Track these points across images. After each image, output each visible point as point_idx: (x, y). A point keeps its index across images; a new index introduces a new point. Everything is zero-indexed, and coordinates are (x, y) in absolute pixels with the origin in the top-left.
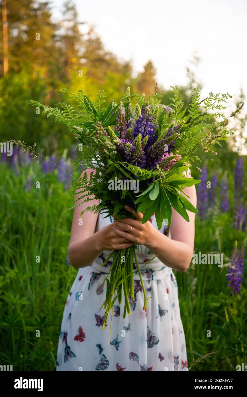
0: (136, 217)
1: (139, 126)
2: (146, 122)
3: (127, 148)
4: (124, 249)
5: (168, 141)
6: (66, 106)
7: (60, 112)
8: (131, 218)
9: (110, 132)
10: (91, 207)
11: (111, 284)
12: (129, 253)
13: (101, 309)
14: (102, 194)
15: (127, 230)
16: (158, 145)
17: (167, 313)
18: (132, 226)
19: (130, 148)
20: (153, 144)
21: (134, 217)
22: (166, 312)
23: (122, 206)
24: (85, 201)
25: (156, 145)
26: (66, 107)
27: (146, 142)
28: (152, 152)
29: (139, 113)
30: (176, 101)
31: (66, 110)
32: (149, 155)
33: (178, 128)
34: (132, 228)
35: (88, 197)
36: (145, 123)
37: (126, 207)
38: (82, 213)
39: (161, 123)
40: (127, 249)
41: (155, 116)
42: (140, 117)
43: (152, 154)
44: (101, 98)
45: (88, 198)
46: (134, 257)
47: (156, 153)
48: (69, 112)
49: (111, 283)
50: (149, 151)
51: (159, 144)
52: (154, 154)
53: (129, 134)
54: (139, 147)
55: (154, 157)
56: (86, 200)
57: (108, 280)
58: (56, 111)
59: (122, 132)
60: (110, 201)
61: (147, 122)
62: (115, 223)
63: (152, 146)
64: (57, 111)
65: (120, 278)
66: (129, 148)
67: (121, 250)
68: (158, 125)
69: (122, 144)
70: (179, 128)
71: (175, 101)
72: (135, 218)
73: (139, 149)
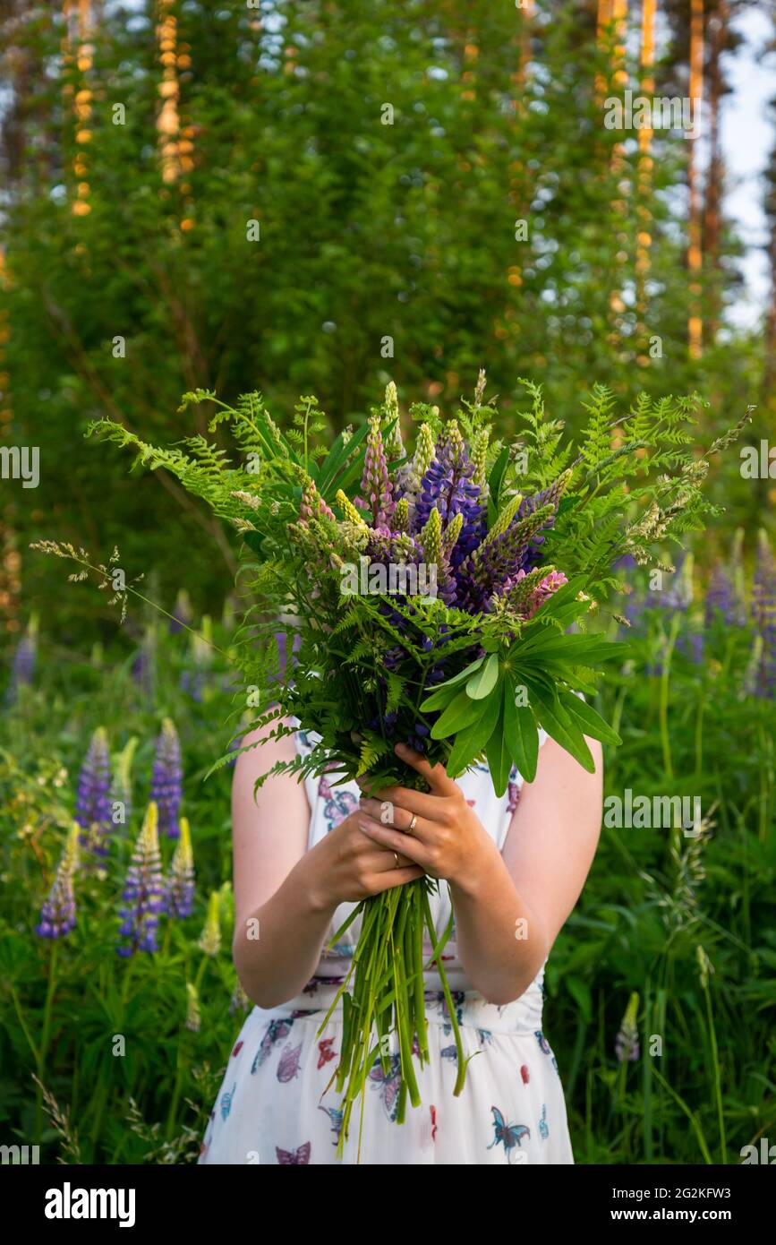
0: (431, 785)
1: (432, 493)
2: (454, 479)
3: (399, 551)
4: (397, 887)
5: (524, 531)
6: (205, 448)
7: (189, 462)
8: (413, 788)
9: (345, 510)
10: (288, 764)
11: (358, 1009)
12: (409, 904)
13: (324, 1093)
14: (324, 713)
15: (403, 825)
16: (491, 548)
17: (526, 1136)
18: (415, 814)
19: (409, 553)
20: (476, 547)
21: (423, 784)
22: (522, 1135)
23: (387, 747)
24: (272, 734)
25: (487, 549)
26: (205, 451)
27: (458, 535)
28: (473, 572)
29: (428, 452)
30: (540, 423)
31: (206, 458)
32: (466, 581)
33: (553, 495)
34: (415, 821)
35: (281, 721)
36: (450, 480)
37: (400, 749)
38: (259, 783)
39: (497, 489)
40: (405, 887)
41: (476, 462)
42: (433, 465)
43: (475, 579)
44: (309, 417)
45: (281, 725)
46: (425, 920)
47: (486, 576)
48: (214, 465)
49: (357, 1005)
50: (463, 569)
51: (495, 543)
52: (479, 579)
53: (402, 516)
54: (435, 546)
55: (482, 586)
56: (276, 732)
57: (348, 994)
58: (175, 458)
59: (379, 513)
60: (348, 734)
61: (456, 477)
62: (364, 808)
63: (474, 553)
64: (178, 460)
65: (385, 987)
66: (407, 553)
67: (387, 891)
68: (487, 494)
69: (381, 540)
70: (554, 492)
71: (535, 424)
72: (427, 789)
73: (435, 553)
